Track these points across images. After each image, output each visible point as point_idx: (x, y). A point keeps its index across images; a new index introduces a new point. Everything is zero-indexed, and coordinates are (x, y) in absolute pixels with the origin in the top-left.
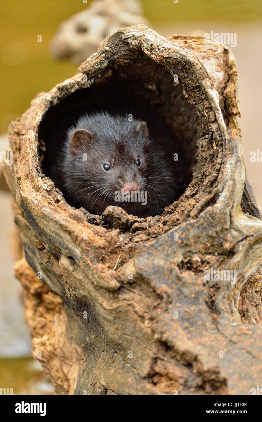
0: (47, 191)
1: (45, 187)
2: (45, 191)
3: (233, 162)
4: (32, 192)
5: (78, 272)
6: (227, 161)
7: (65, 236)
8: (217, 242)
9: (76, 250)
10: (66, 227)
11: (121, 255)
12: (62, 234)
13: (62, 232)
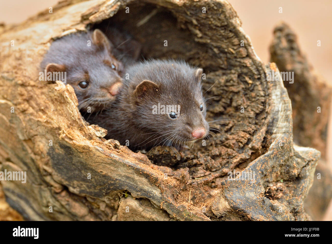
0: (100, 138)
1: (98, 134)
2: (98, 138)
3: (278, 93)
4: (85, 141)
5: (146, 211)
6: (272, 93)
7: (141, 178)
8: (285, 170)
9: (154, 191)
10: (143, 171)
11: (191, 192)
12: (137, 177)
13: (137, 176)
